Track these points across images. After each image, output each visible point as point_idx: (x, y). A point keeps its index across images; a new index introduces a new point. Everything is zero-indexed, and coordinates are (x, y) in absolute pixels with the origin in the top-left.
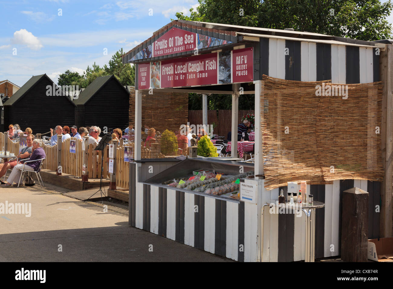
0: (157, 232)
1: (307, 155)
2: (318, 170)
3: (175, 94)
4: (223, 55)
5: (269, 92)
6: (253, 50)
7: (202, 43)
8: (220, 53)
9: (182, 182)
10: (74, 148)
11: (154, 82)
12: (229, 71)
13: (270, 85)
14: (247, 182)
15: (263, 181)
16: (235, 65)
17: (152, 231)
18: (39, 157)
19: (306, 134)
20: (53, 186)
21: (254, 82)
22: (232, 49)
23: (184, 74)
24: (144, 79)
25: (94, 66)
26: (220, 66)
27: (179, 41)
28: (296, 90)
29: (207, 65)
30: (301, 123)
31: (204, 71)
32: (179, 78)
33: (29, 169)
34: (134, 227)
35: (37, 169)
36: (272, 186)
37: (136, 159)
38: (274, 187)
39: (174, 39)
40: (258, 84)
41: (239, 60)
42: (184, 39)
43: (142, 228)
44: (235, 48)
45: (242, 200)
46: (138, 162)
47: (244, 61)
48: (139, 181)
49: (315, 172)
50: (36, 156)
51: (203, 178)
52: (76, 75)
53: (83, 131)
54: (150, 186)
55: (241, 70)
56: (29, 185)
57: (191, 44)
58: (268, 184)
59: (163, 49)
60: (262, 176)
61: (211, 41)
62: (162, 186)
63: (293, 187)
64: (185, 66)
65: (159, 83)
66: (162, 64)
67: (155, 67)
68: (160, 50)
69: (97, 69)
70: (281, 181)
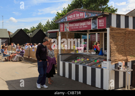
0: (68, 77)
1: (122, 52)
2: (126, 57)
3: (70, 33)
4: (93, 20)
5: (112, 32)
6: (106, 17)
7: (87, 16)
8: (92, 19)
9: (76, 61)
10: (34, 50)
11: (66, 29)
12: (96, 25)
13: (112, 29)
14: (104, 62)
15: (111, 62)
16: (98, 23)
17: (66, 77)
18: (23, 52)
19: (122, 46)
20: (28, 61)
21: (107, 28)
22: (97, 18)
23: (78, 26)
24: (62, 28)
25: (33, 27)
26: (92, 23)
27: (78, 15)
28: (120, 31)
29: (87, 23)
30: (120, 42)
31: (86, 25)
32: (76, 28)
33: (20, 56)
34: (59, 75)
35: (22, 56)
36: (113, 63)
37: (59, 54)
38: (114, 63)
39: (76, 15)
40: (108, 29)
41: (100, 21)
42: (80, 15)
43: (62, 76)
44: (98, 17)
45: (102, 68)
46: (60, 55)
47: (102, 21)
48: (61, 61)
49: (125, 58)
50: (22, 52)
51: (83, 60)
52: (27, 29)
53: (35, 45)
54: (65, 63)
55: (101, 25)
56: (20, 61)
57: (82, 16)
58: (112, 63)
59: (71, 18)
60: (110, 60)
61: (91, 15)
62: (69, 63)
63: (120, 64)
64: (78, 24)
65: (68, 29)
66: (69, 23)
67: (66, 24)
68: (70, 18)
69: (34, 28)
70: (115, 62)
